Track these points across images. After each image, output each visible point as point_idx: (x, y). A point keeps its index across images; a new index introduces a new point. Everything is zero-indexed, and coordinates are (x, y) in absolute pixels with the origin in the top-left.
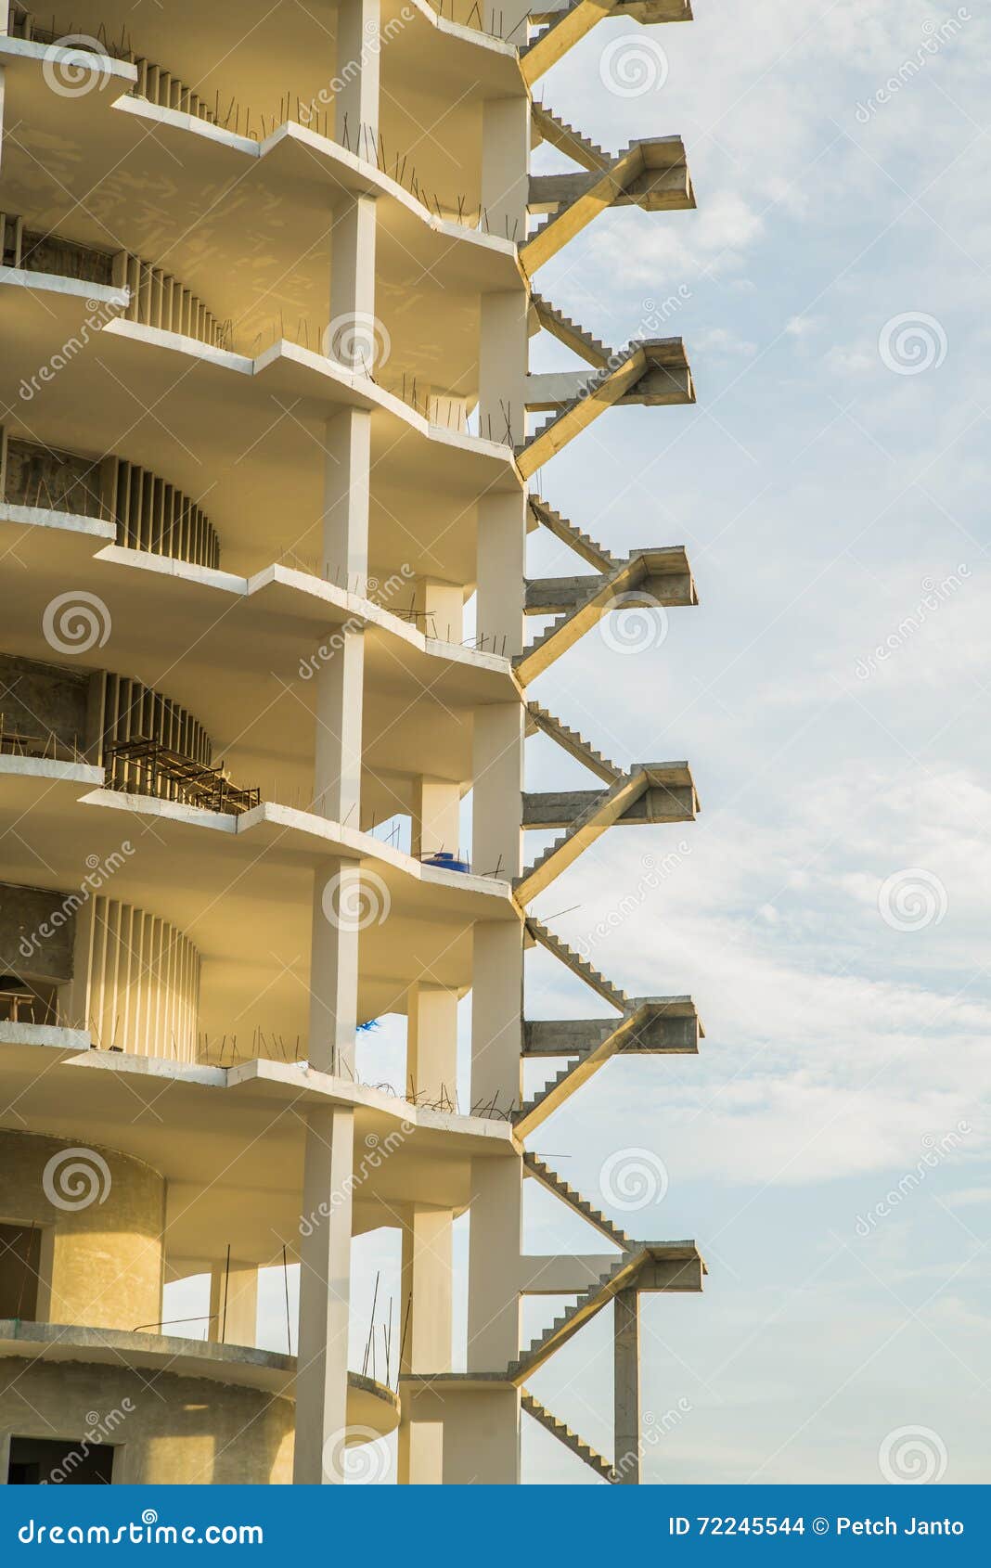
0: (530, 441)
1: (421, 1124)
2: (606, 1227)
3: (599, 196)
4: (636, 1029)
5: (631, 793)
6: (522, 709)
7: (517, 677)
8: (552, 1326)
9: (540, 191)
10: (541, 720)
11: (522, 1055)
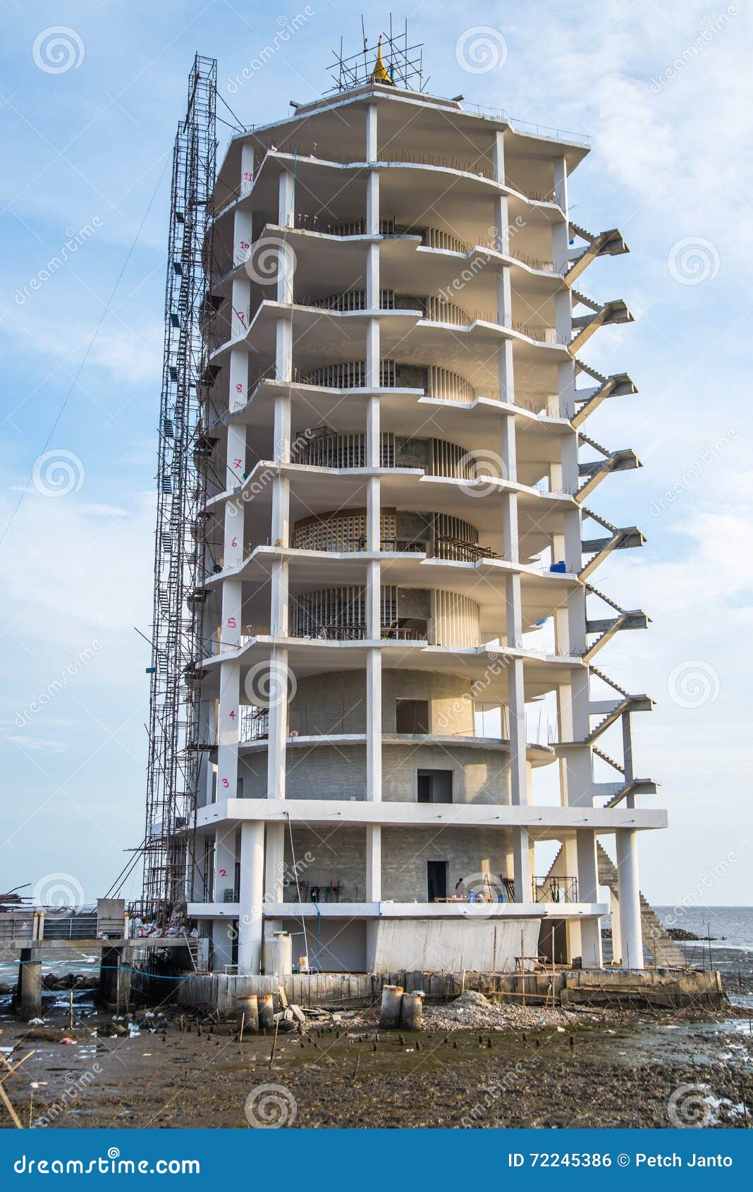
0: (575, 416)
1: (549, 660)
2: (619, 690)
3: (597, 323)
4: (624, 622)
5: (618, 539)
6: (580, 511)
7: (576, 500)
8: (599, 725)
9: (576, 323)
10: (587, 513)
11: (587, 633)
